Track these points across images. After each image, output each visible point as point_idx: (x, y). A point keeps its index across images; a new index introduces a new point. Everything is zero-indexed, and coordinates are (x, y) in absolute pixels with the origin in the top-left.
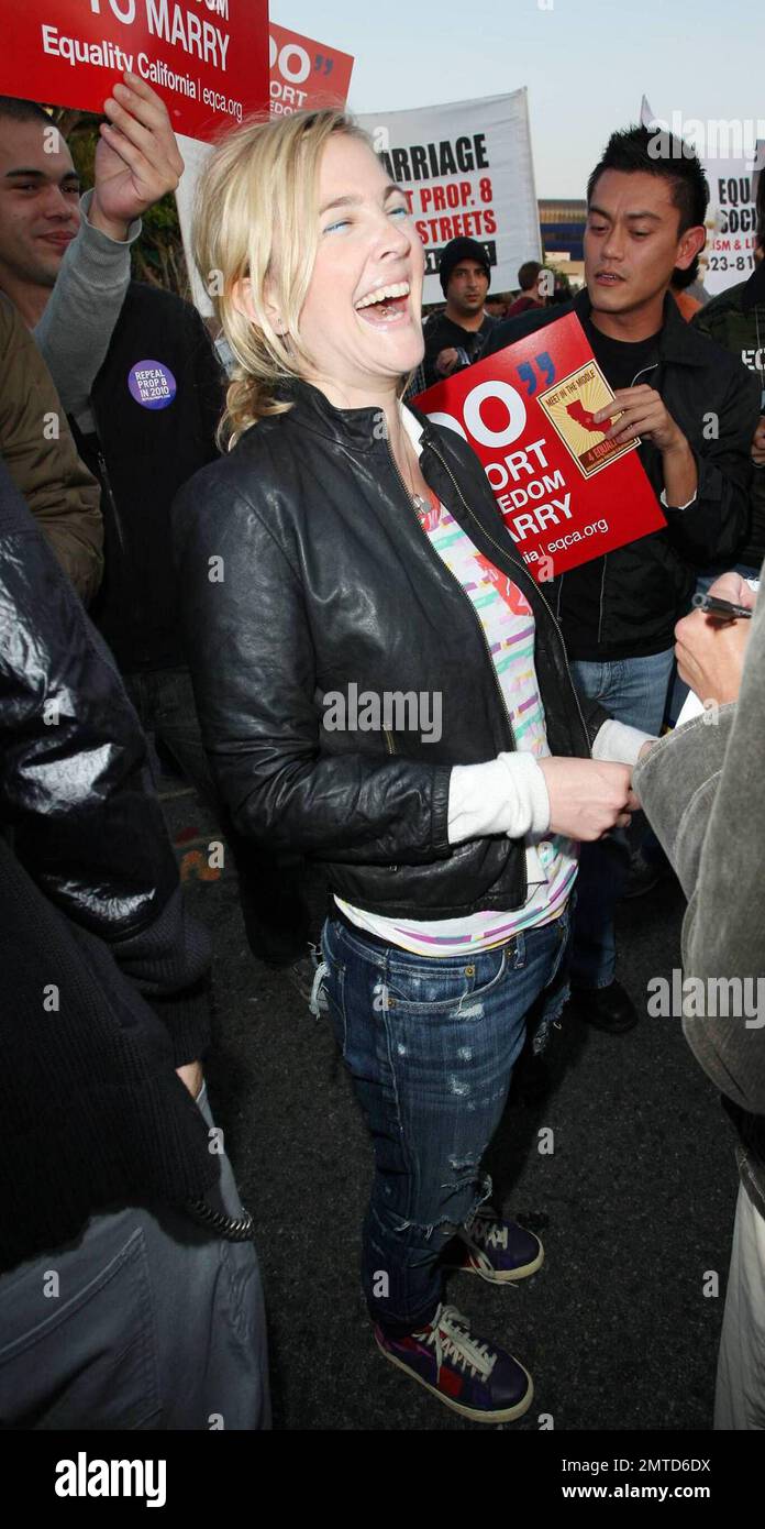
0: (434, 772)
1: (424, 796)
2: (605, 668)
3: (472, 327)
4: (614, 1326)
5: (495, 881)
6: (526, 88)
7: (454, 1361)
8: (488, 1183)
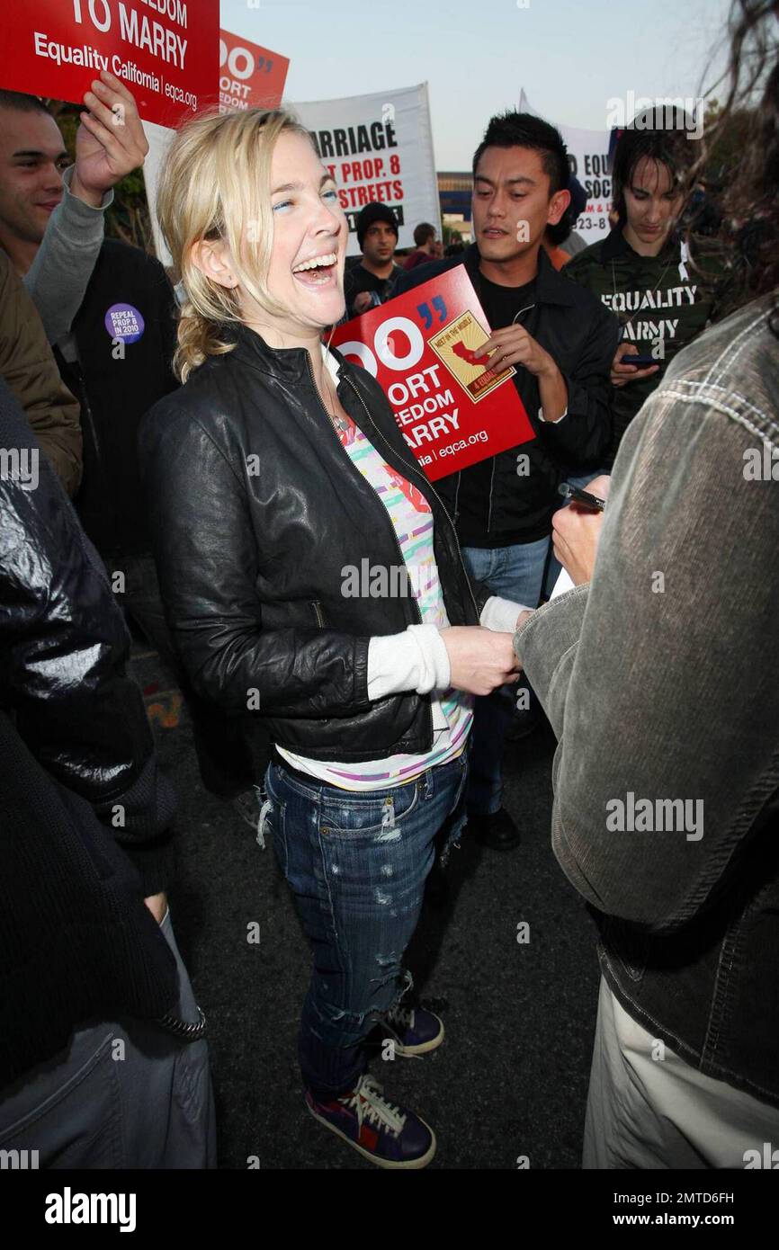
0: (355, 642)
1: (348, 662)
2: (494, 554)
3: (383, 275)
4: (501, 1090)
5: (407, 730)
6: (427, 83)
7: (372, 1120)
8: (408, 977)
